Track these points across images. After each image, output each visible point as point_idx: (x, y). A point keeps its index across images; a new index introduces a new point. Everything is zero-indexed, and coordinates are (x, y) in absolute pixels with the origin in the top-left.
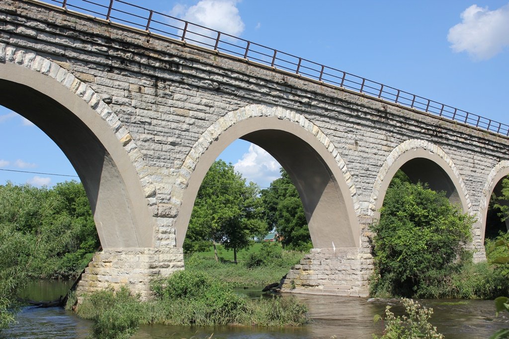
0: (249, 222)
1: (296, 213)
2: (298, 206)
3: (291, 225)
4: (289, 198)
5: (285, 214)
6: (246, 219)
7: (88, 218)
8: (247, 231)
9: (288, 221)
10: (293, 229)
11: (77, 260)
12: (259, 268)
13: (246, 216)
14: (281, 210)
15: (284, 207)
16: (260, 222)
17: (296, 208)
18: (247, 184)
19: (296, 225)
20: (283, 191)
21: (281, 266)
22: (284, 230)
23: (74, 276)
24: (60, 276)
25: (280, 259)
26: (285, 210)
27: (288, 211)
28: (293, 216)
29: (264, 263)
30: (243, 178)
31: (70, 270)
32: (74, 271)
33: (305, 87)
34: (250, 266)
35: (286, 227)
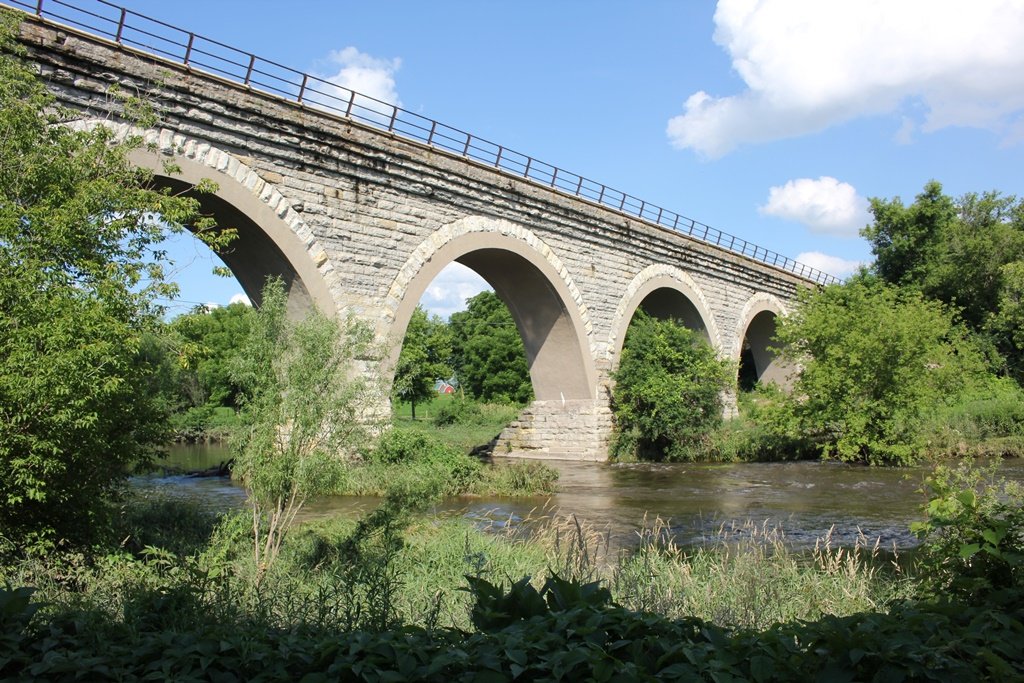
0: (431, 368)
1: (489, 356)
2: (492, 347)
3: (482, 371)
4: (479, 337)
5: (474, 357)
6: (428, 364)
7: (221, 360)
8: (430, 379)
9: (477, 366)
10: (484, 377)
11: (205, 417)
12: (453, 426)
13: (428, 360)
14: (468, 352)
15: (472, 348)
16: (446, 367)
17: (488, 349)
18: (430, 318)
19: (489, 370)
20: (470, 329)
21: (480, 424)
22: (472, 379)
23: (202, 438)
24: (183, 438)
25: (479, 415)
26: (473, 352)
27: (477, 353)
28: (485, 359)
29: (458, 420)
30: (424, 310)
31: (197, 430)
32: (202, 431)
33: (535, 195)
34: (440, 424)
35: (475, 374)
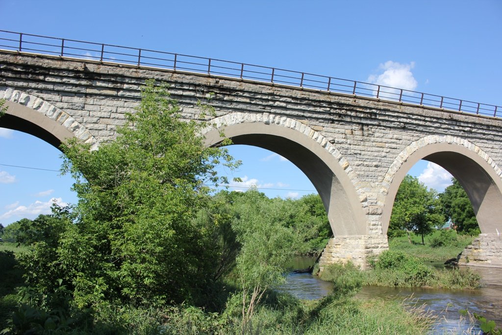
0: (431, 216)
1: (466, 208)
2: (467, 204)
3: (462, 217)
4: (459, 198)
5: (457, 209)
6: (429, 214)
7: (323, 216)
8: (431, 222)
9: (460, 214)
10: (464, 220)
11: (318, 243)
12: (441, 248)
13: (429, 212)
14: (454, 207)
15: (456, 205)
16: (439, 216)
17: (465, 205)
18: (428, 190)
19: (466, 217)
20: (455, 195)
21: (457, 246)
22: (457, 221)
23: (316, 254)
24: (308, 254)
25: (456, 242)
26: (457, 207)
27: (459, 207)
28: (463, 211)
29: (444, 244)
30: (425, 186)
31: (314, 250)
32: (316, 250)
33: (466, 120)
34: (434, 246)
35: (459, 219)
